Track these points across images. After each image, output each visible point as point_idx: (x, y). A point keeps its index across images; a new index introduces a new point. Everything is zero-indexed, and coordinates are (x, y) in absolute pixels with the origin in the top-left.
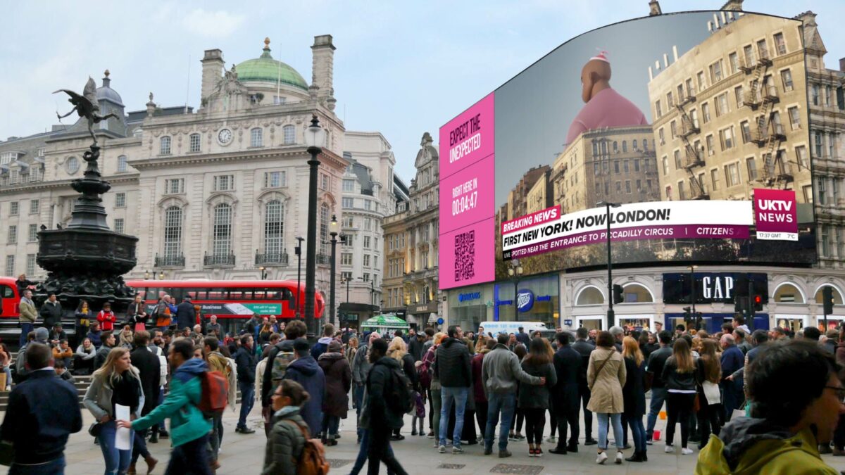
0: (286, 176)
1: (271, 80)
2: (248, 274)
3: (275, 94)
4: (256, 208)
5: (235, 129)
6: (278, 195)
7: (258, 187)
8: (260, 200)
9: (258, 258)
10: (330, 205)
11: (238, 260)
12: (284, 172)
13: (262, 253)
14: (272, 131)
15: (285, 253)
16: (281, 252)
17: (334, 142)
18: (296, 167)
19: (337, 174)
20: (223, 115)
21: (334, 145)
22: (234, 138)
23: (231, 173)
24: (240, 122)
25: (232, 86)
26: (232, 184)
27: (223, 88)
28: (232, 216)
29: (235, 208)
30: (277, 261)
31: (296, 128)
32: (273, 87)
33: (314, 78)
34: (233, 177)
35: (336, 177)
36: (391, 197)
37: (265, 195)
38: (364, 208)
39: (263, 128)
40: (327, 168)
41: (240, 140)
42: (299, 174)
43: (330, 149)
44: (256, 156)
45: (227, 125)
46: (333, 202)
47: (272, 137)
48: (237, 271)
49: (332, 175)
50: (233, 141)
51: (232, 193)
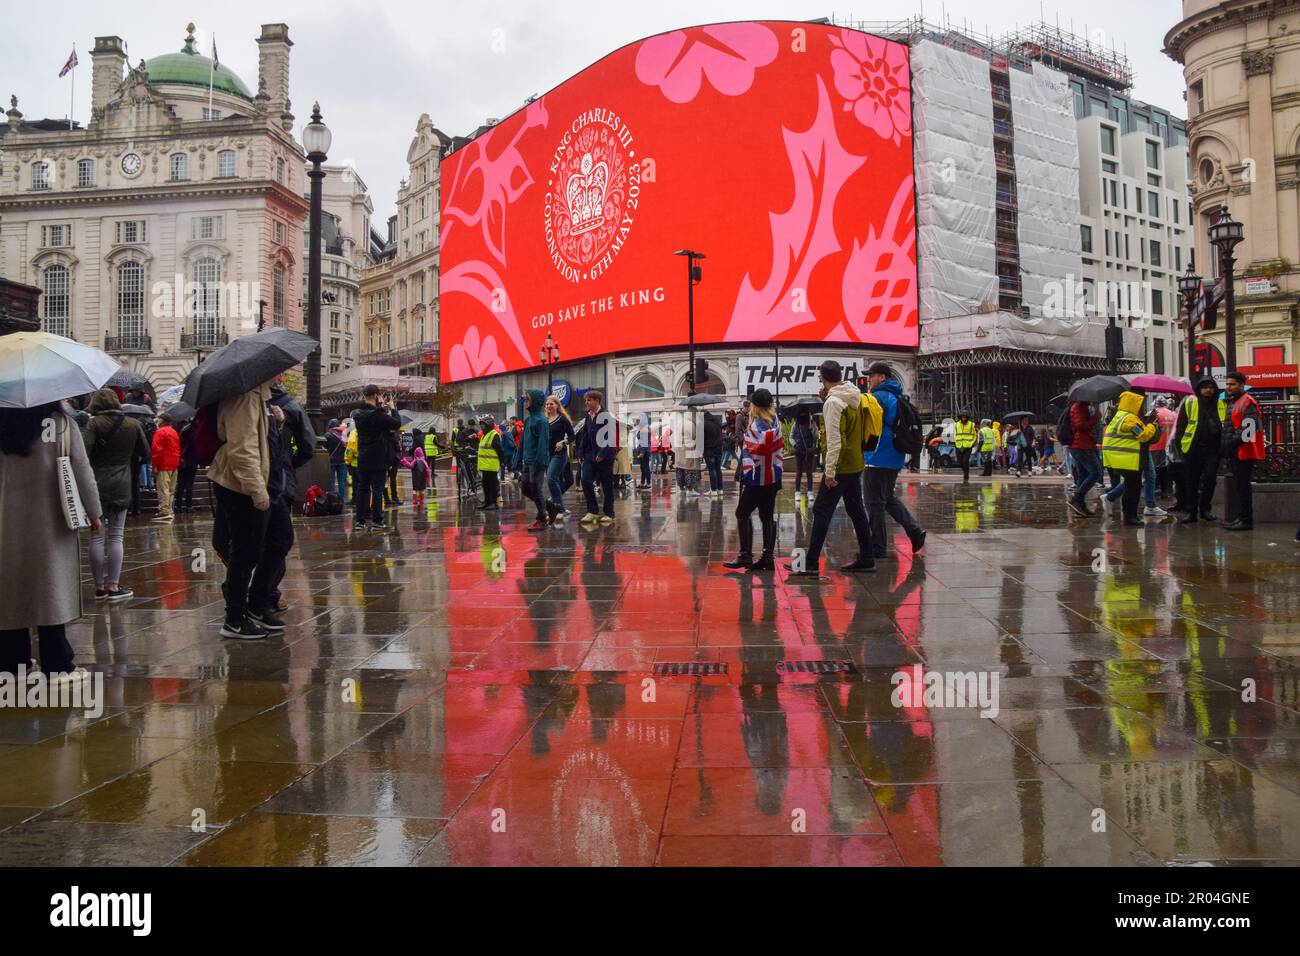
0: (223, 222)
1: (199, 84)
2: (171, 362)
3: (205, 105)
4: (180, 267)
5: (147, 154)
6: (213, 251)
7: (183, 239)
8: (186, 256)
9: (184, 339)
10: (287, 265)
11: (155, 342)
12: (220, 217)
13: (190, 332)
14: (202, 157)
15: (223, 333)
16: (218, 331)
17: (292, 176)
18: (238, 211)
19: (296, 221)
20: (130, 132)
21: (291, 181)
22: (144, 167)
23: (142, 218)
24: (153, 144)
25: (141, 91)
26: (144, 234)
27: (126, 93)
28: (145, 279)
29: (148, 268)
30: (213, 343)
31: (237, 154)
32: (202, 95)
33: (262, 84)
34: (144, 223)
35: (295, 226)
36: (367, 259)
37: (192, 249)
38: (330, 273)
39: (188, 153)
40: (283, 213)
41: (155, 171)
42: (242, 220)
43: (285, 184)
44: (179, 194)
45: (134, 147)
46: (291, 261)
47: (202, 167)
48: (153, 359)
49: (289, 223)
50: (142, 172)
51: (144, 247)
